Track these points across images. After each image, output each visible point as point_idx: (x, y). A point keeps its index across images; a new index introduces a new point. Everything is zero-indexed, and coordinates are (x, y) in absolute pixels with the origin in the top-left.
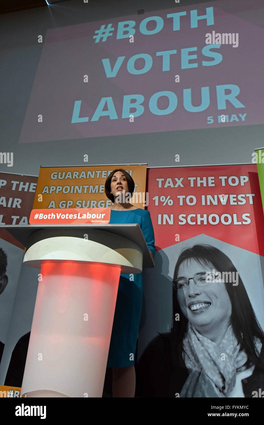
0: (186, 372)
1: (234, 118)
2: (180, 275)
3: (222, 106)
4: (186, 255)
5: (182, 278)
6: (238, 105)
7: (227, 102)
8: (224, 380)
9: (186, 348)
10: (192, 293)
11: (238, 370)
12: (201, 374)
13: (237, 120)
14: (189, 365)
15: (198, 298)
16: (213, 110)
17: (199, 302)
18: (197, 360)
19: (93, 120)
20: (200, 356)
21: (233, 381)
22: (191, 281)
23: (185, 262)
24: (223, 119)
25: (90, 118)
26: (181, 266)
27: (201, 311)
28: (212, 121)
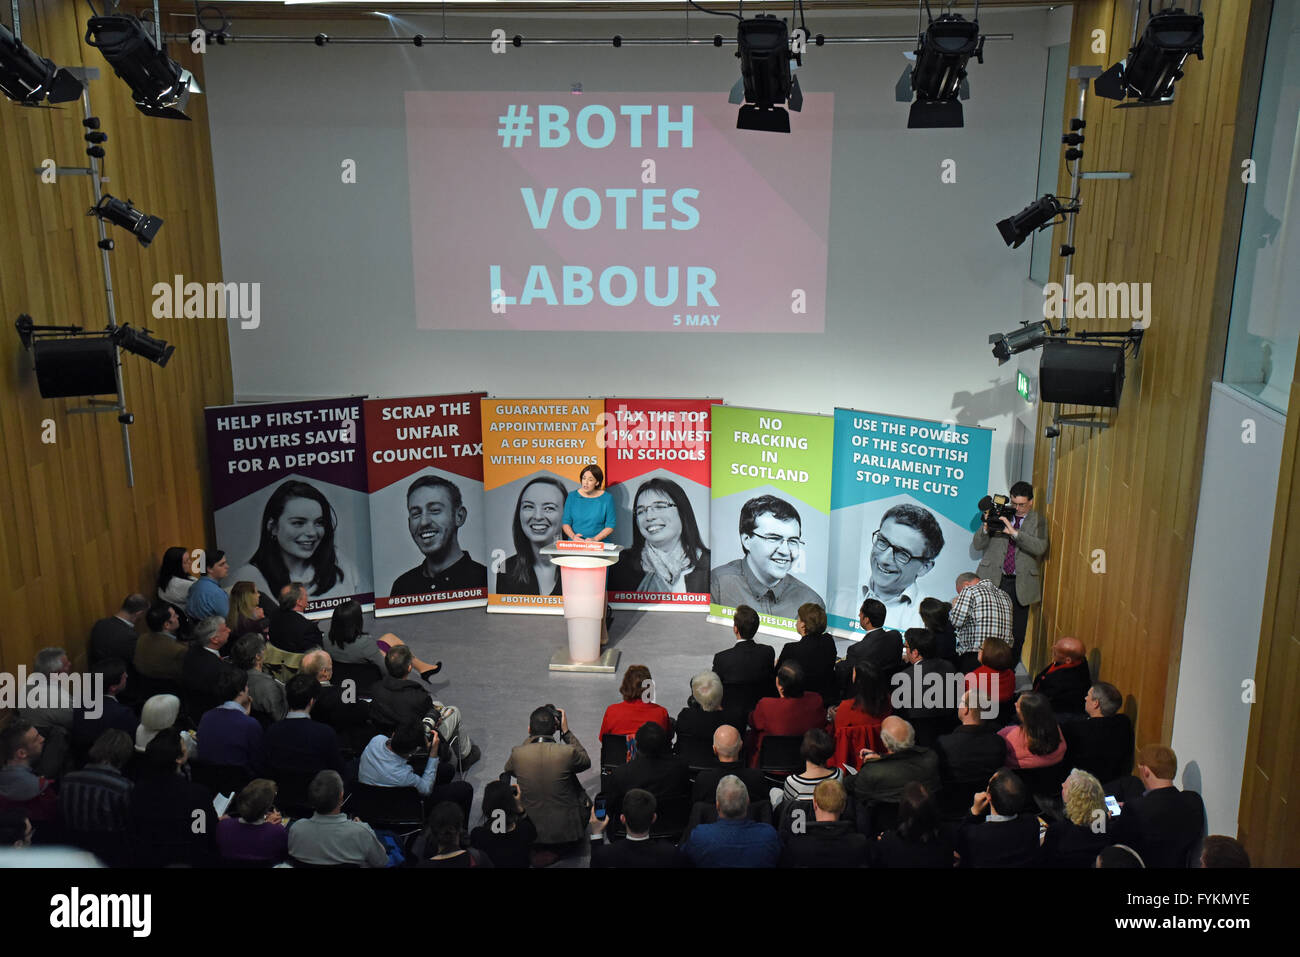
0: (643, 574)
1: (705, 320)
2: (639, 504)
3: (692, 301)
4: (644, 488)
5: (641, 507)
6: (712, 301)
7: (700, 295)
8: (672, 576)
9: (644, 557)
10: (649, 518)
11: (682, 570)
12: (655, 574)
13: (709, 324)
14: (645, 568)
15: (655, 522)
16: (680, 305)
17: (656, 525)
18: (652, 565)
19: (523, 302)
20: (655, 563)
21: (679, 576)
22: (649, 509)
23: (644, 493)
24: (693, 321)
25: (519, 300)
26: (640, 496)
27: (657, 531)
28: (679, 322)
